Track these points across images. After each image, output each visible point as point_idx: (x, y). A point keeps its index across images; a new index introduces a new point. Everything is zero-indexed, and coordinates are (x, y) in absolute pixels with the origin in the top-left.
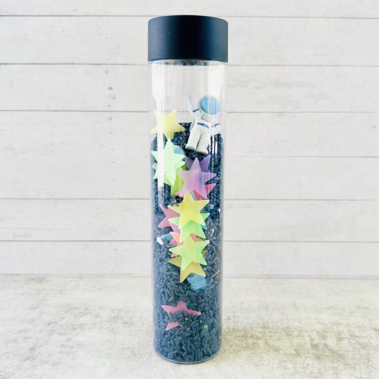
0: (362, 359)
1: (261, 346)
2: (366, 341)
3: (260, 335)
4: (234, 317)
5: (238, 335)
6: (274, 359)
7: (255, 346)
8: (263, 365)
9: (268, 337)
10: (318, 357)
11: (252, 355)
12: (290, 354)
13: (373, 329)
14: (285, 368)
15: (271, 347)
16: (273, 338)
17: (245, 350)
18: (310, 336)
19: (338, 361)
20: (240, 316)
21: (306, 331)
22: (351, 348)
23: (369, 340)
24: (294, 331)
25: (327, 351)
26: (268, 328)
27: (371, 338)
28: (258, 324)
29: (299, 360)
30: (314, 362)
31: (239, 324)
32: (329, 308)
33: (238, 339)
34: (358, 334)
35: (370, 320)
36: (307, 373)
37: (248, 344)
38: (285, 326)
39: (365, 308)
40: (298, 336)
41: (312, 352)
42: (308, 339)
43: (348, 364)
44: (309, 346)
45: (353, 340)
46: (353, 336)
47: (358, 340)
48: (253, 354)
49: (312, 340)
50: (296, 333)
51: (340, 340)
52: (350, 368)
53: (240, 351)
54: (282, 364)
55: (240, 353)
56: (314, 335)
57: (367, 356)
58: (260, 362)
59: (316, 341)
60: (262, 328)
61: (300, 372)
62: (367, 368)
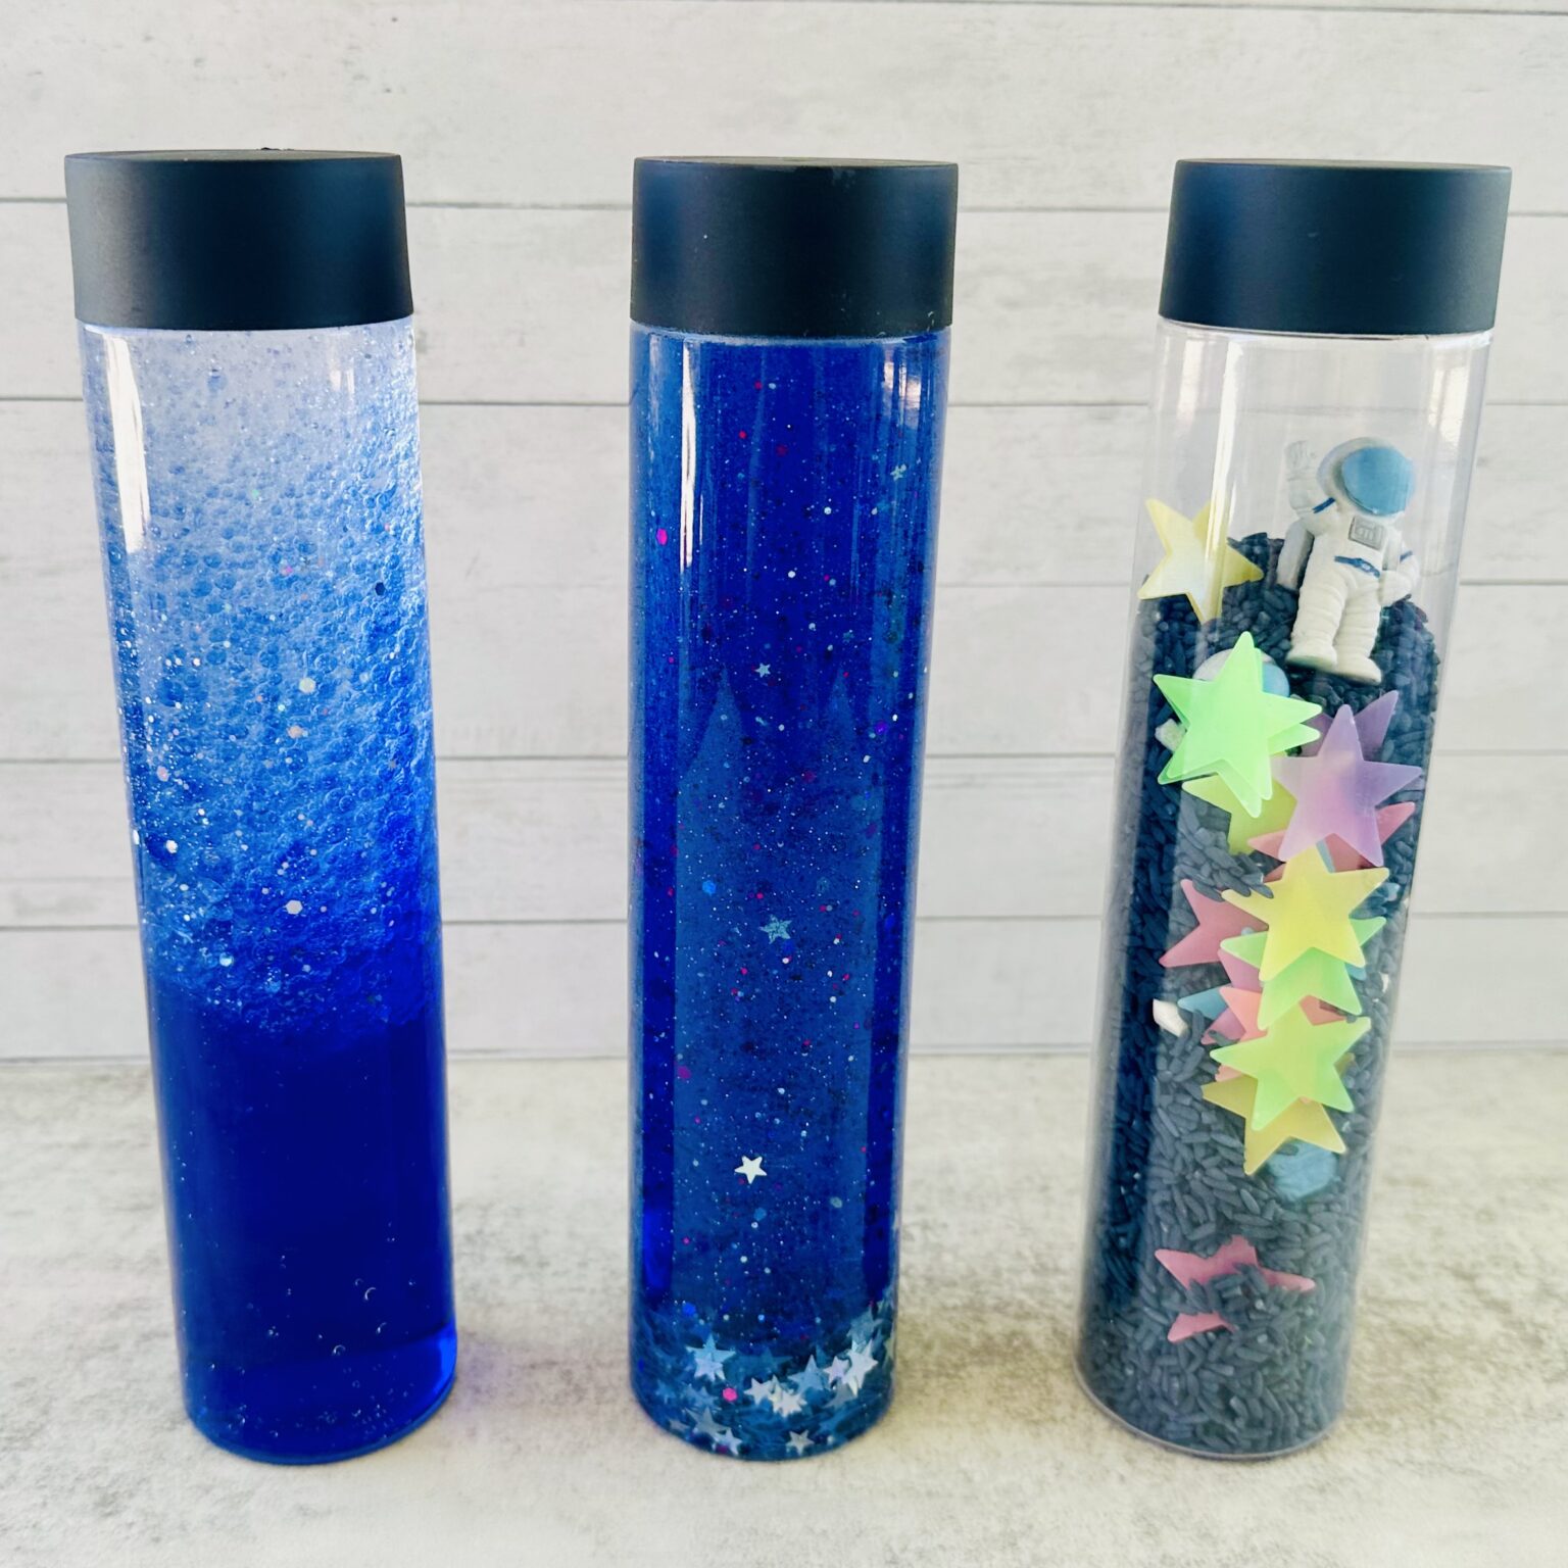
0: (1409, 1388)
2: (1423, 1319)
3: (1029, 1302)
4: (925, 1226)
5: (950, 1302)
7: (1016, 1343)
9: (1060, 1308)
11: (1007, 1382)
13: (1446, 1268)
17: (982, 1363)
20: (945, 1226)
23: (1434, 1317)
26: (1057, 1270)
27: (1443, 1306)
28: (1019, 1255)
31: (948, 1258)
33: (950, 1320)
34: (1392, 1292)
35: (1439, 1232)
37: (990, 1338)
39: (1417, 1182)
45: (1376, 1314)
47: (1393, 1314)
48: (1013, 1375)
52: (1368, 1426)
53: (964, 1365)
55: (962, 1374)
57: (1426, 1376)
58: (1040, 1409)
60: (1034, 1271)
62: (1428, 1426)
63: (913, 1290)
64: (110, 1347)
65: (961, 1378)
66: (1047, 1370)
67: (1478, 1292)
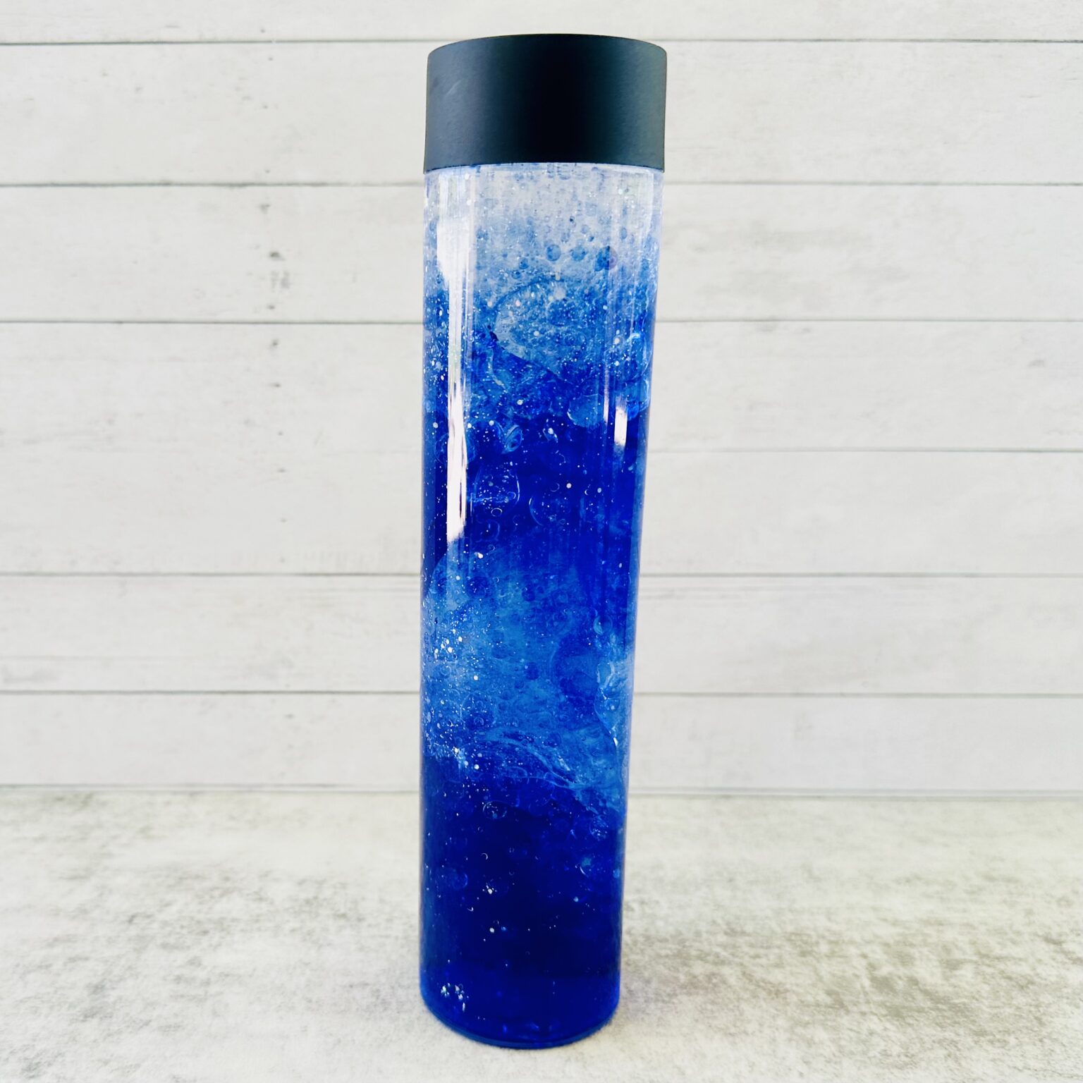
0: (1021, 1016)
1: (732, 981)
2: (1025, 969)
3: (724, 954)
4: (642, 902)
5: (663, 952)
6: (774, 1017)
7: (714, 981)
8: (746, 1033)
9: (747, 958)
10: (896, 1014)
11: (709, 1007)
12: (818, 1005)
13: (1039, 936)
14: (810, 1043)
15: (759, 986)
16: (763, 961)
17: (689, 994)
18: (865, 956)
19: (956, 1023)
21: (852, 942)
22: (986, 988)
23: (1034, 969)
24: (817, 943)
25: (919, 997)
27: (1040, 961)
28: (714, 922)
29: (845, 1020)
30: (888, 1025)
31: (660, 924)
32: (908, 881)
33: (664, 964)
34: (998, 951)
35: (1029, 913)
36: (871, 1054)
37: (695, 977)
38: (790, 928)
39: (1009, 880)
40: (831, 955)
41: (878, 998)
42: (860, 964)
43: (982, 1033)
44: (867, 983)
45: (989, 966)
46: (987, 956)
47: (1002, 966)
48: (713, 1003)
49: (872, 967)
50: (824, 948)
51: (952, 965)
52: (991, 1042)
53: (676, 995)
54: (799, 1030)
55: (675, 1000)
56: (877, 954)
57: (1032, 1009)
58: (735, 1026)
59: (885, 971)
60: (726, 933)
61: (852, 1053)
62: (1038, 1043)
63: (635, 943)
64: (45, 966)
65: (673, 1003)
66: (739, 999)
67: (1066, 953)
